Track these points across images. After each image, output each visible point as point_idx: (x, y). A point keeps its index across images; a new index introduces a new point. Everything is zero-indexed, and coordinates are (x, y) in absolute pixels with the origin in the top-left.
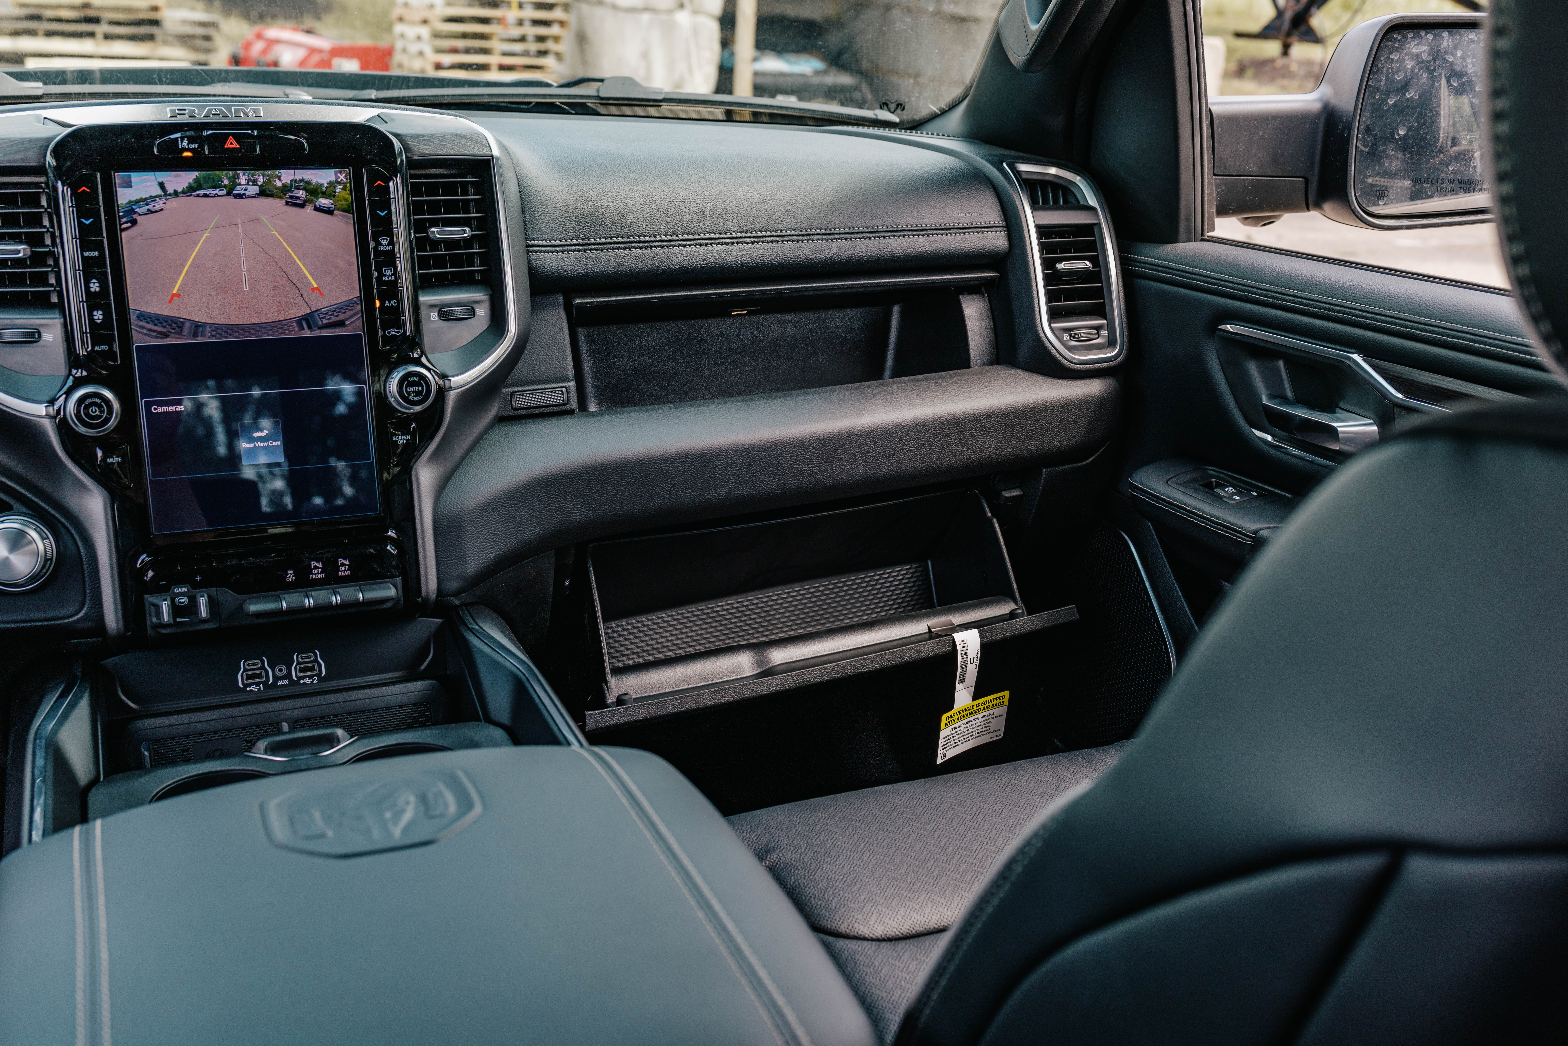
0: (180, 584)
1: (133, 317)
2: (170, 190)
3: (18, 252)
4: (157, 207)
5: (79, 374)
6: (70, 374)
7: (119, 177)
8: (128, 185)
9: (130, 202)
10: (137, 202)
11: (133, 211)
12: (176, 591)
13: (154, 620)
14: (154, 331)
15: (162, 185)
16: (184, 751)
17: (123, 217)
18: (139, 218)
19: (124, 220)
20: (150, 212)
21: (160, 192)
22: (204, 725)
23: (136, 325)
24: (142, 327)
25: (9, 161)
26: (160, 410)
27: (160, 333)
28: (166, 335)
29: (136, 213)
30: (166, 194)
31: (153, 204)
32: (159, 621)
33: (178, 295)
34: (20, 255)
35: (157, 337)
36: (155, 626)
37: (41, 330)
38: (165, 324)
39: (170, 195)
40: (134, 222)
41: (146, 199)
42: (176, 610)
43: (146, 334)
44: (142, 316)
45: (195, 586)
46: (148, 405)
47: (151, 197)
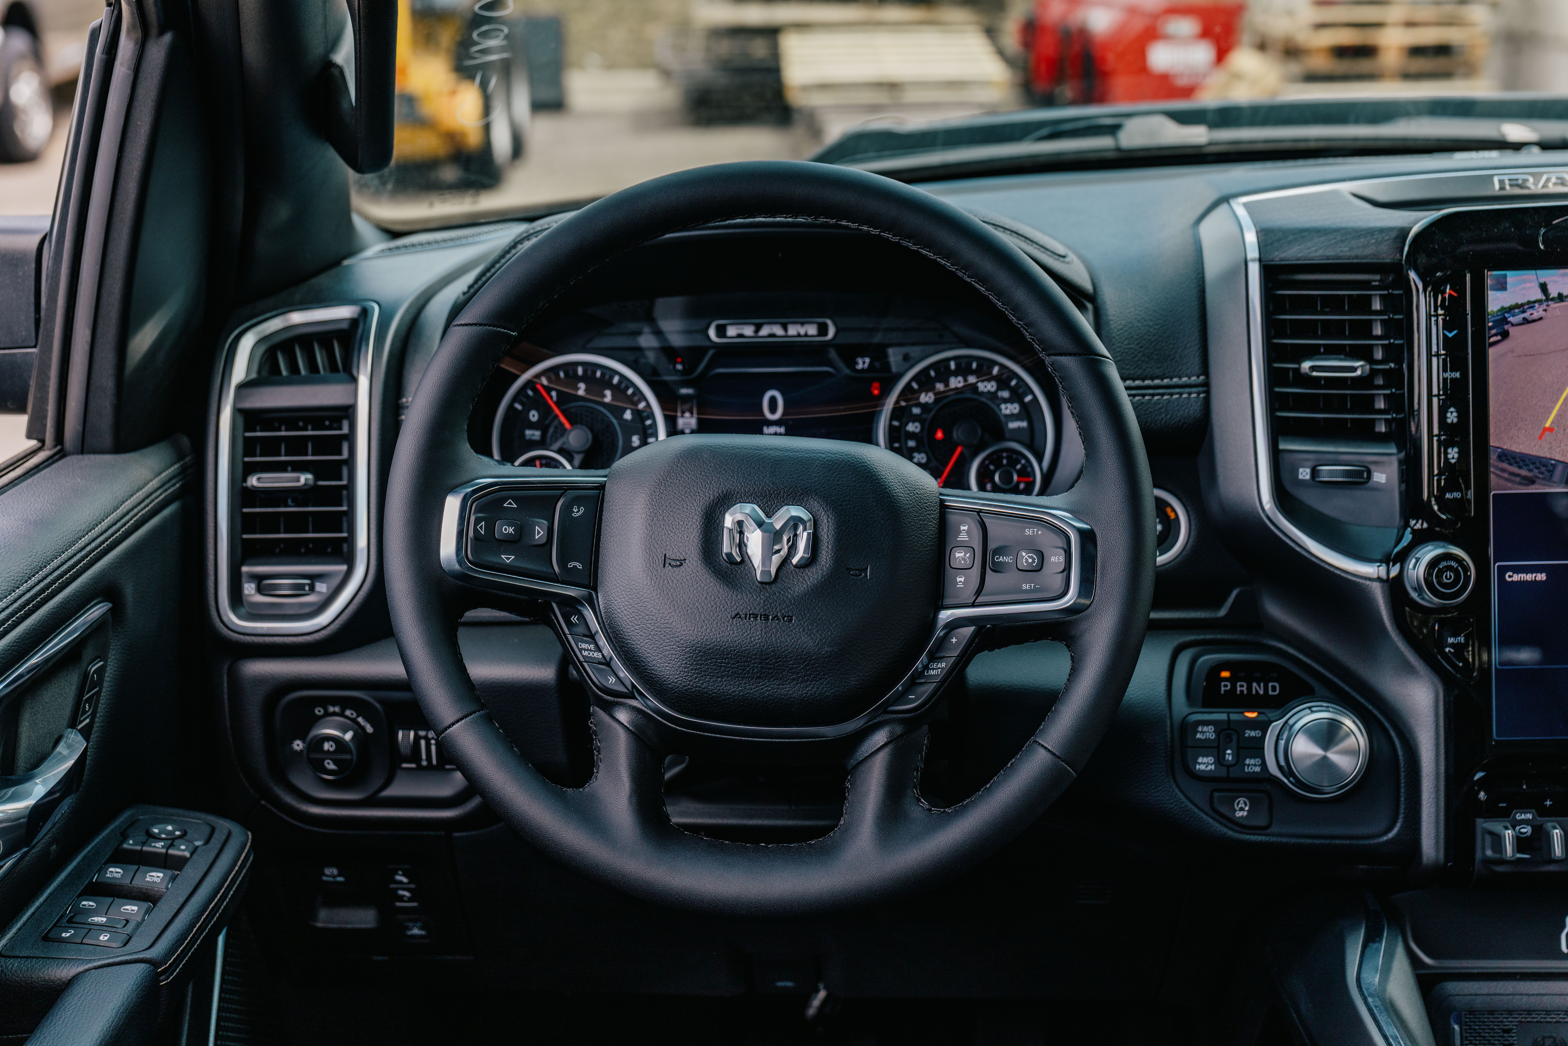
0: (1524, 808)
1: (1493, 457)
2: (1553, 293)
3: (1354, 369)
4: (1536, 315)
5: (1418, 526)
6: (1407, 525)
7: (1491, 276)
8: (1502, 286)
9: (1503, 309)
10: (1510, 309)
11: (1505, 321)
12: (1519, 817)
13: (1489, 853)
14: (1518, 475)
15: (1544, 287)
16: (1505, 1031)
17: (1491, 328)
18: (1512, 330)
19: (1493, 332)
20: (1526, 321)
21: (1540, 295)
22: (1525, 998)
23: (1496, 467)
24: (1503, 470)
25: (1357, 257)
26: (1516, 578)
27: (1524, 478)
28: (1531, 481)
29: (1508, 323)
30: (1548, 299)
31: (1529, 312)
32: (1498, 856)
33: (1551, 429)
34: (1359, 372)
35: (1520, 484)
36: (1487, 861)
37: (1372, 468)
38: (1532, 467)
39: (1553, 299)
40: (1505, 335)
41: (1522, 305)
42: (1521, 843)
43: (1507, 480)
44: (1506, 456)
45: (1543, 812)
46: (1502, 571)
47: (1529, 302)
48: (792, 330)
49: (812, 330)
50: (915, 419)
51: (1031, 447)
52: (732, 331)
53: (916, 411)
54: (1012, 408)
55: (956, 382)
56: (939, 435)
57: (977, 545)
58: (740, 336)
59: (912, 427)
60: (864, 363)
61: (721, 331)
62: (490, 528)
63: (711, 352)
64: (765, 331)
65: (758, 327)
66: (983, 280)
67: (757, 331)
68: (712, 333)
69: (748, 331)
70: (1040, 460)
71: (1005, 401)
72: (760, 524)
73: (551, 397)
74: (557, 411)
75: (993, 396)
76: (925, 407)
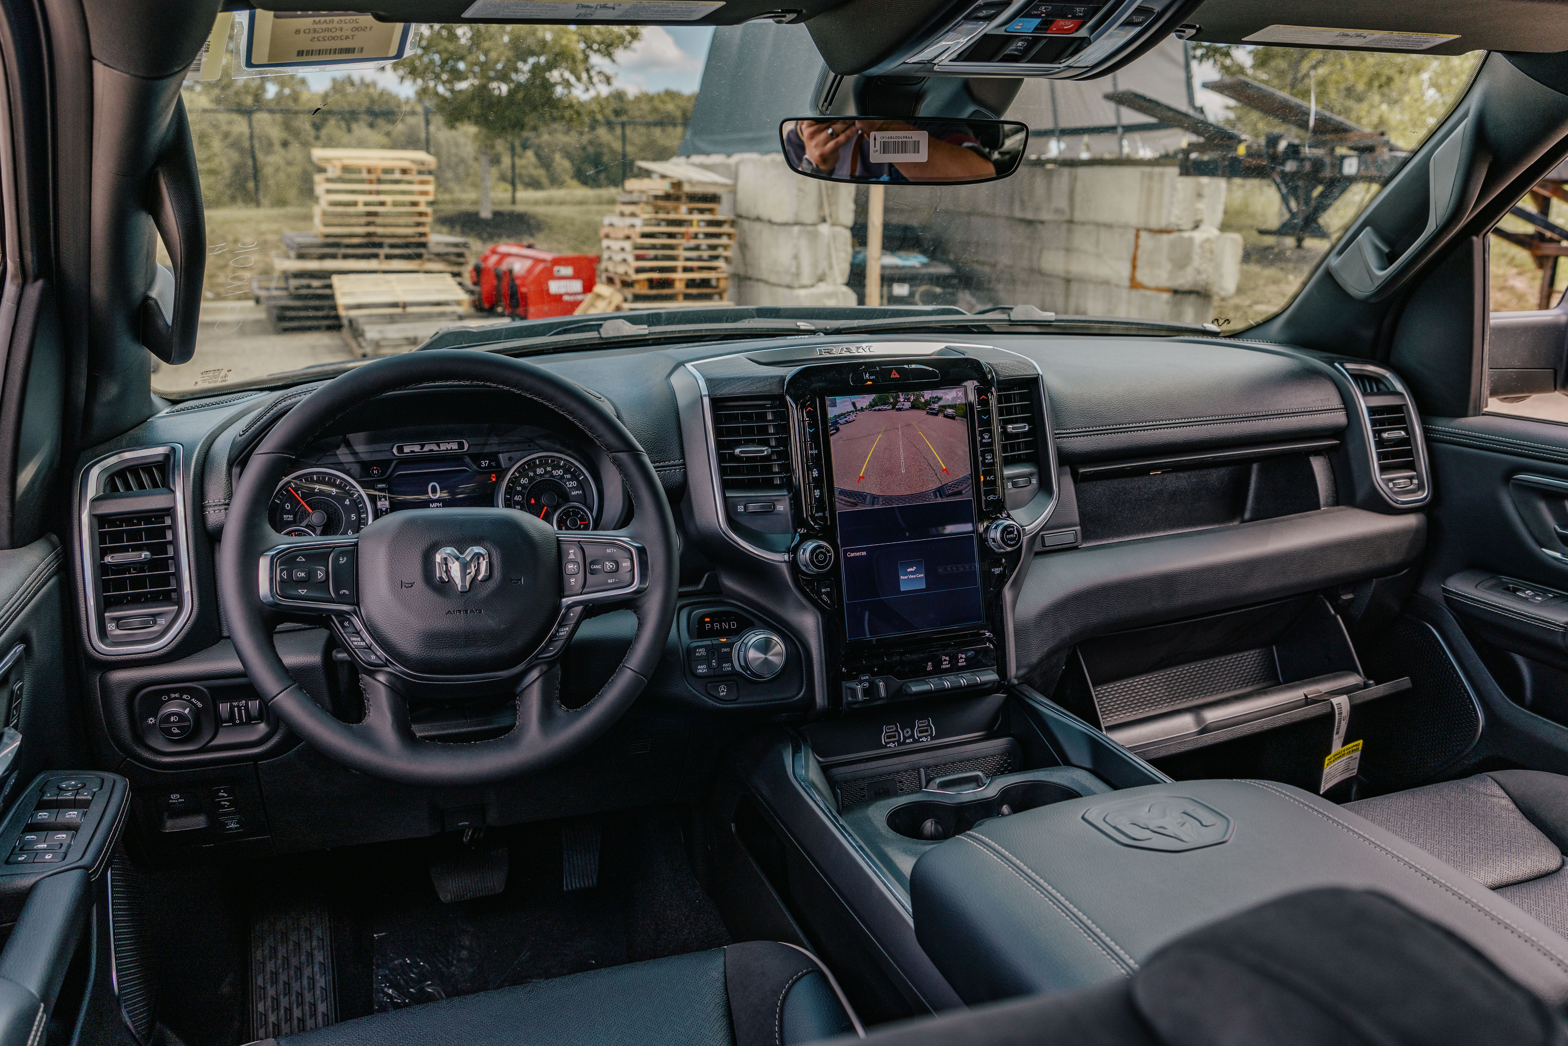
0: (864, 673)
1: (836, 493)
2: (859, 408)
3: (763, 451)
4: (851, 419)
5: (802, 532)
6: (796, 532)
7: (828, 400)
8: (834, 405)
9: (835, 416)
10: (839, 416)
11: (837, 422)
12: (862, 678)
13: (850, 699)
14: (849, 502)
15: (854, 404)
16: (862, 789)
17: (831, 426)
18: (841, 427)
19: (832, 428)
20: (847, 422)
21: (852, 409)
22: (870, 771)
23: (839, 498)
24: (842, 500)
25: (760, 392)
26: (852, 555)
27: (852, 503)
28: (856, 505)
29: (838, 423)
30: (856, 410)
31: (848, 417)
32: (855, 700)
33: (863, 477)
34: (766, 453)
35: (851, 506)
36: (849, 703)
37: (776, 503)
38: (855, 497)
39: (859, 410)
40: (837, 430)
41: (845, 414)
42: (866, 692)
43: (844, 504)
44: (843, 492)
45: (874, 674)
46: (845, 552)
47: (848, 412)
48: (443, 447)
49: (455, 446)
50: (518, 493)
51: (585, 504)
52: (407, 449)
53: (519, 489)
54: (574, 484)
55: (540, 471)
56: (533, 501)
57: (580, 560)
58: (412, 452)
59: (517, 498)
60: (485, 463)
61: (400, 450)
62: (290, 575)
63: (395, 462)
64: (426, 448)
65: (422, 446)
66: (571, 413)
67: (422, 449)
68: (395, 451)
69: (417, 448)
70: (591, 511)
71: (569, 480)
72: (457, 559)
73: (298, 495)
74: (303, 503)
75: (562, 477)
76: (523, 486)
